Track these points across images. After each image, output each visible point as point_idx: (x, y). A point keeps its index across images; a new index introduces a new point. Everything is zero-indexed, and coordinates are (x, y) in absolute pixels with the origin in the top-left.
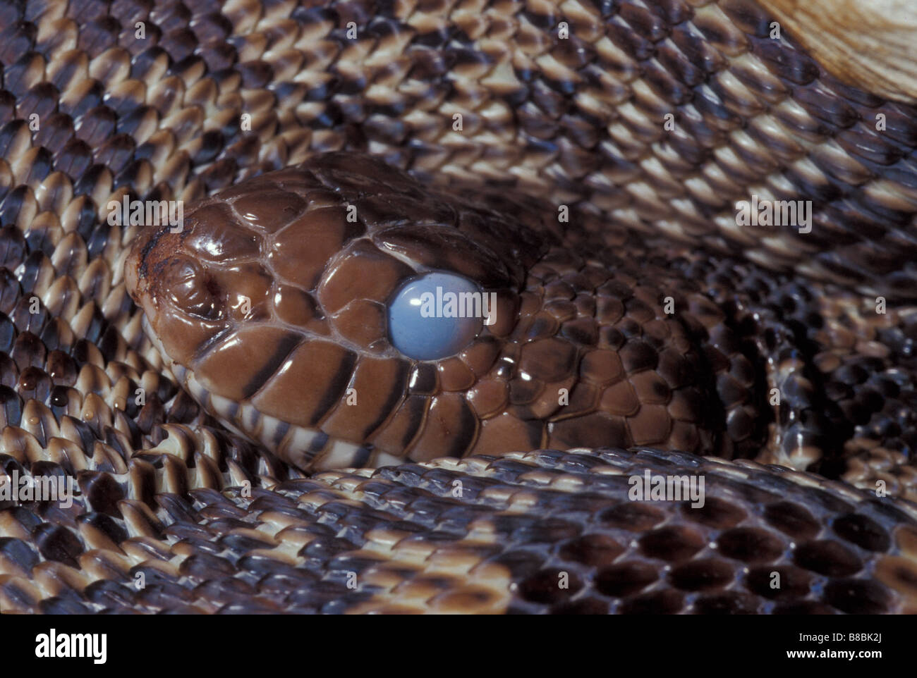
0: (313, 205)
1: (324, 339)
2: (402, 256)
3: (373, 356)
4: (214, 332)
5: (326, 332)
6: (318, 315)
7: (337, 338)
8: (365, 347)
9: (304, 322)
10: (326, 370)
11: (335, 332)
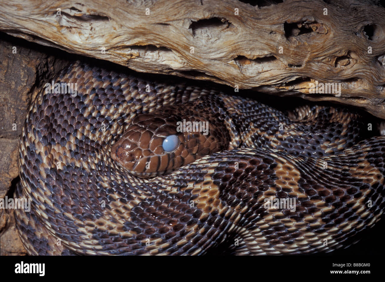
0: (142, 133)
1: (154, 156)
2: (162, 136)
3: (163, 155)
4: (135, 163)
5: (154, 155)
6: (152, 152)
7: (156, 155)
8: (161, 154)
9: (149, 155)
10: (156, 161)
11: (155, 154)
